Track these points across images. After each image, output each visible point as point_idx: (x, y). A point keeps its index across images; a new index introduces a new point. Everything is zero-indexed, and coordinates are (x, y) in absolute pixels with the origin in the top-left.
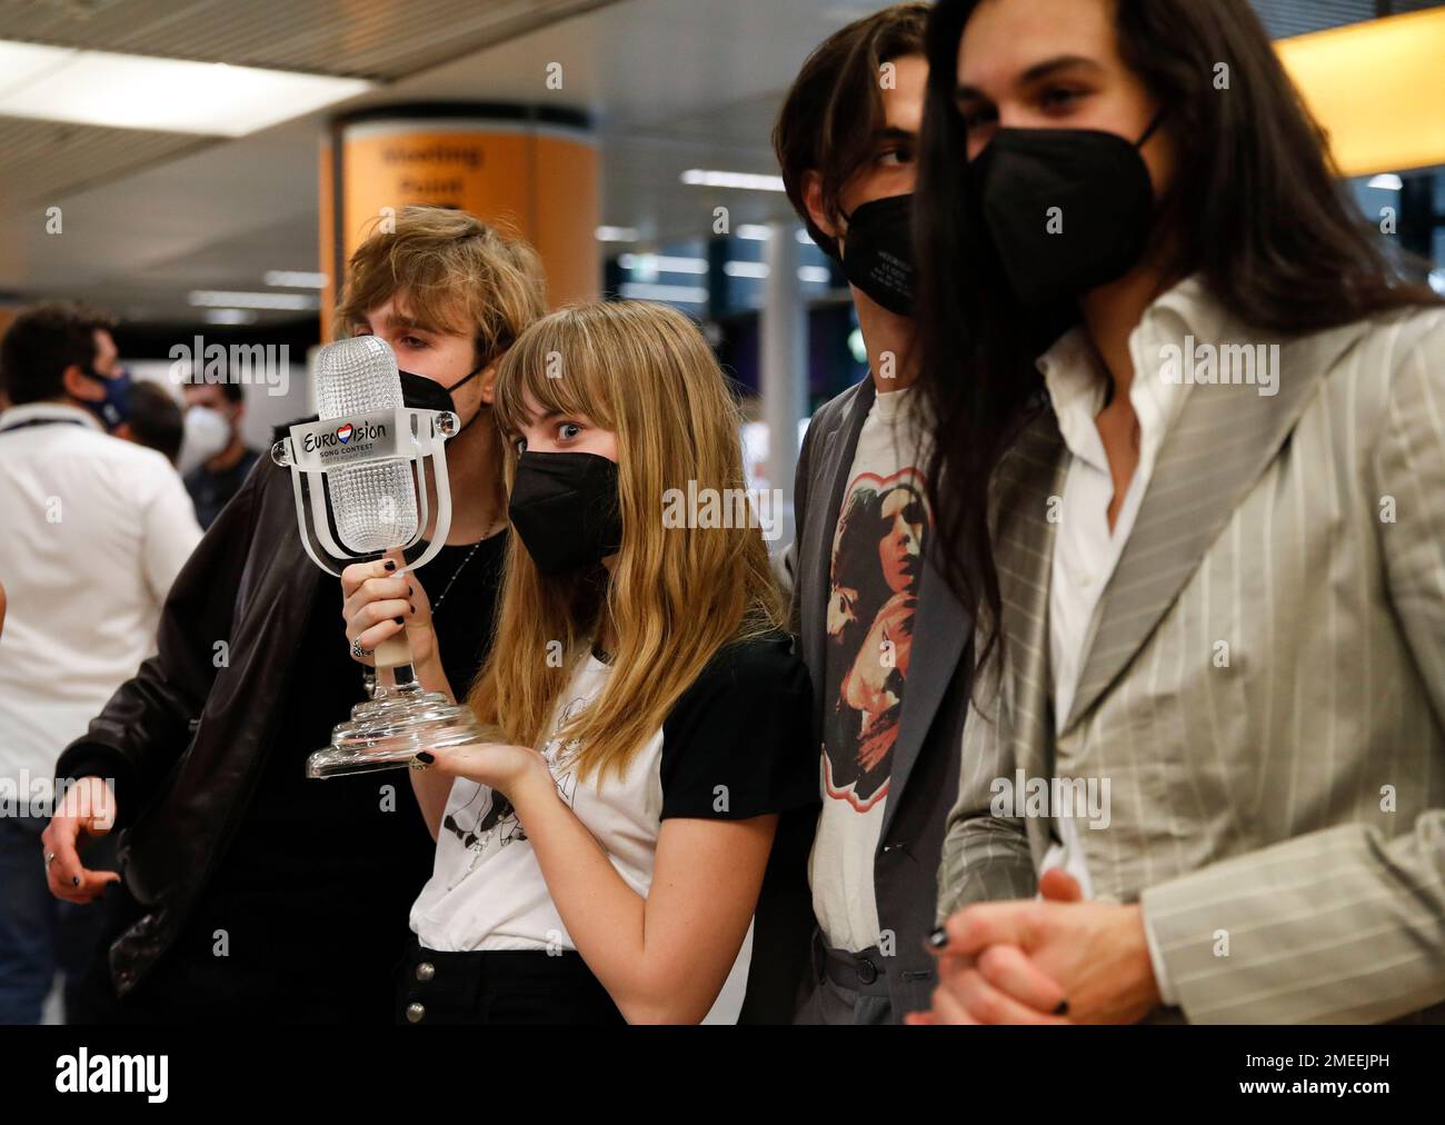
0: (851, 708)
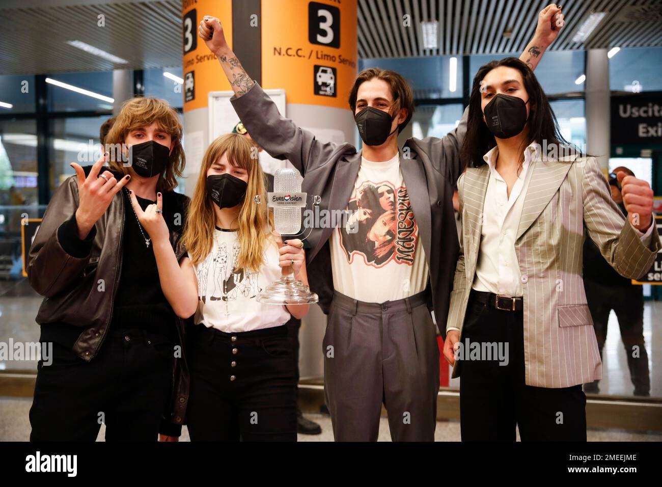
0: (371, 241)
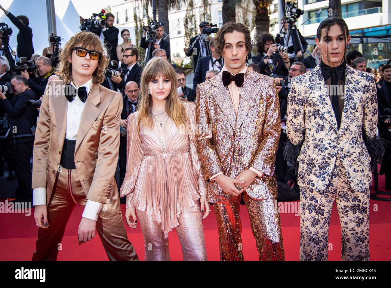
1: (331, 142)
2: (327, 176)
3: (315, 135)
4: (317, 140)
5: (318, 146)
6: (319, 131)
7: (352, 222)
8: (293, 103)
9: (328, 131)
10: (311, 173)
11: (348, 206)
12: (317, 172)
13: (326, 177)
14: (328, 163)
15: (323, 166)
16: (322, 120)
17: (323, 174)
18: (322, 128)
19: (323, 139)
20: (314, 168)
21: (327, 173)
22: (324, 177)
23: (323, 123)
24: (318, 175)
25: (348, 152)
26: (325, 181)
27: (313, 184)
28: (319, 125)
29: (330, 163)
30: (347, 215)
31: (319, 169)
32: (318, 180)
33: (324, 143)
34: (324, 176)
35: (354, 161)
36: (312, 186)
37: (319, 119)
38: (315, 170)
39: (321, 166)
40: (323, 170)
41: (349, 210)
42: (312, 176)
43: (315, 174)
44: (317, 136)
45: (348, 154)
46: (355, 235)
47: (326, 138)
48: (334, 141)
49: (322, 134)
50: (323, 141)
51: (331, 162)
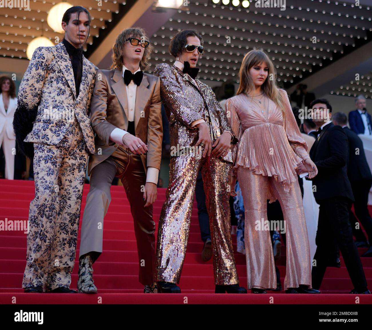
1: (69, 106)
2: (62, 133)
3: (55, 97)
4: (58, 101)
5: (58, 106)
6: (60, 95)
7: (76, 180)
8: (39, 68)
9: (68, 96)
10: (48, 128)
11: (75, 164)
12: (53, 129)
13: (60, 133)
14: (64, 123)
15: (59, 124)
16: (65, 86)
17: (58, 131)
18: (63, 93)
19: (63, 101)
20: (52, 125)
21: (62, 131)
22: (59, 134)
23: (64, 88)
24: (54, 131)
25: (83, 118)
26: (59, 137)
27: (48, 138)
28: (61, 90)
29: (66, 124)
30: (73, 172)
31: (56, 126)
32: (53, 136)
33: (63, 105)
34: (59, 132)
35: (87, 126)
36: (46, 140)
37: (62, 84)
38: (52, 126)
39: (57, 124)
40: (58, 128)
41: (76, 168)
42: (48, 132)
43: (51, 130)
44: (58, 98)
45: (83, 120)
46: (77, 192)
47: (65, 101)
48: (71, 106)
49: (62, 98)
50: (63, 103)
51: (66, 122)
